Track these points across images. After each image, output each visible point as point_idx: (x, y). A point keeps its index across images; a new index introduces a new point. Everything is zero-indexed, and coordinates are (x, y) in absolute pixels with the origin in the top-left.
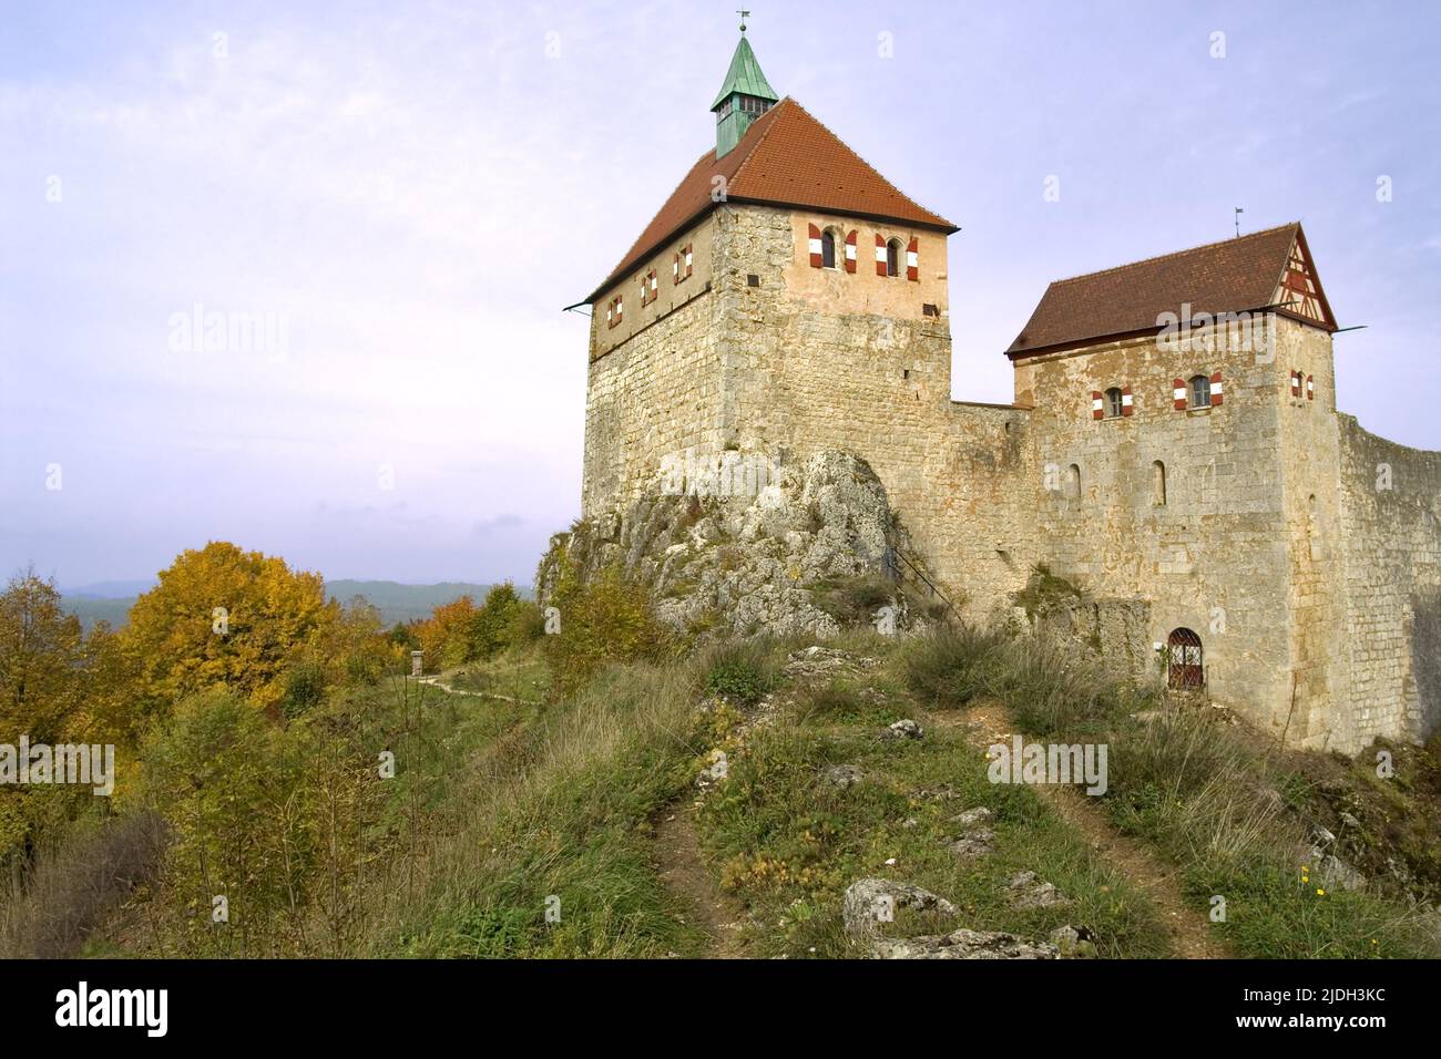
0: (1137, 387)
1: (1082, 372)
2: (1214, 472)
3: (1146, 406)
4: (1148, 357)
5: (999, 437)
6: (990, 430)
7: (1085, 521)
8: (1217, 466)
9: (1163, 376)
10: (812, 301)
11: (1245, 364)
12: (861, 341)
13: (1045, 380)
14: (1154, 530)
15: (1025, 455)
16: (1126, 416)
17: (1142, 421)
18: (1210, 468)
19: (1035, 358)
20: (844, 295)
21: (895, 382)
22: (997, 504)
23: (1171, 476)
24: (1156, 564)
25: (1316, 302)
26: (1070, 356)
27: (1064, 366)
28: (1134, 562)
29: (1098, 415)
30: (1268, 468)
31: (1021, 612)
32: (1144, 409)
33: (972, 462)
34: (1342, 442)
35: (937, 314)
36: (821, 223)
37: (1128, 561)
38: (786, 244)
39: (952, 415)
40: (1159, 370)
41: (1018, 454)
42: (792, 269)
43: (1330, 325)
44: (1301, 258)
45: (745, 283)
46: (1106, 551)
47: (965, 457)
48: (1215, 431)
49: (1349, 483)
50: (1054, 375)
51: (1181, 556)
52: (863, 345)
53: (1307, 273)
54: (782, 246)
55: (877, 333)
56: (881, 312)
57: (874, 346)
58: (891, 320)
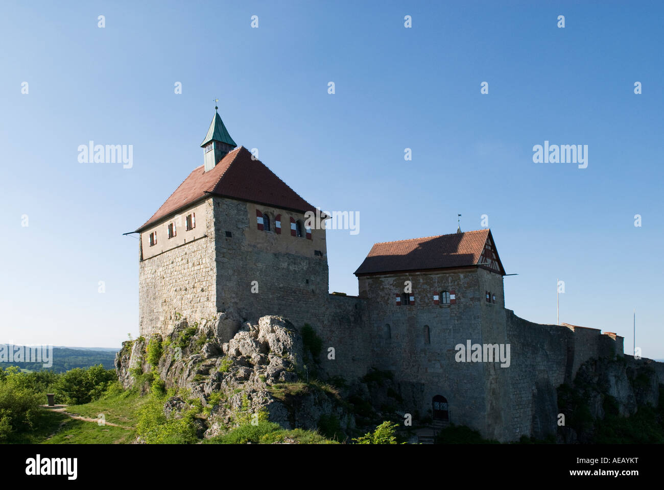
0: (417, 293)
1: (391, 285)
2: (452, 332)
3: (421, 302)
4: (421, 281)
5: (352, 310)
6: (347, 307)
7: (393, 348)
8: (453, 330)
9: (428, 290)
10: (259, 246)
11: (466, 288)
12: (285, 265)
13: (373, 287)
14: (425, 354)
15: (364, 319)
16: (412, 305)
17: (419, 308)
18: (450, 330)
19: (368, 277)
20: (275, 244)
21: (302, 285)
22: (352, 339)
23: (433, 332)
24: (426, 369)
25: (497, 263)
26: (385, 277)
27: (382, 281)
28: (416, 367)
29: (398, 304)
30: (476, 331)
31: (365, 386)
32: (420, 303)
33: (340, 321)
34: (507, 321)
35: (321, 255)
36: (261, 208)
37: (413, 366)
38: (245, 219)
39: (329, 300)
40: (425, 286)
41: (361, 318)
42: (248, 230)
43: (503, 273)
44: (490, 244)
45: (224, 235)
46: (403, 361)
47: (336, 319)
48: (452, 315)
49: (510, 338)
50: (377, 285)
51: (438, 365)
52: (285, 267)
53: (493, 250)
54: (243, 219)
55: (292, 262)
56: (293, 253)
57: (291, 268)
58: (299, 257)
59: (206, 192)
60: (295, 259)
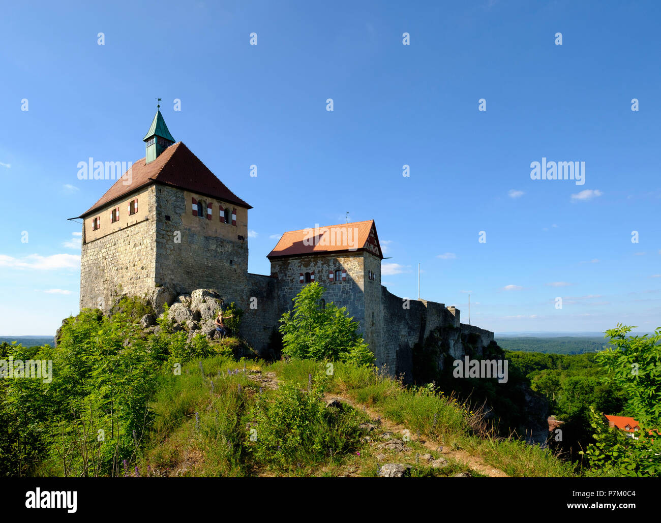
0: (317, 273)
1: (297, 266)
4: (321, 262)
5: (265, 288)
6: (262, 285)
9: (326, 269)
10: (193, 229)
12: (213, 247)
13: (283, 268)
15: (274, 295)
19: (279, 259)
20: (206, 228)
21: (227, 265)
25: (377, 248)
26: (292, 259)
27: (290, 263)
29: (302, 282)
30: (360, 303)
32: (318, 281)
34: (382, 295)
35: (243, 240)
36: (196, 197)
38: (182, 205)
39: (248, 279)
40: (324, 267)
41: (272, 294)
42: (184, 215)
43: (381, 257)
44: (374, 233)
45: (164, 219)
48: (343, 290)
50: (285, 266)
52: (214, 249)
53: (374, 237)
54: (180, 205)
55: (220, 245)
56: (221, 237)
57: (219, 250)
58: (225, 240)
59: (150, 179)
60: (222, 242)
